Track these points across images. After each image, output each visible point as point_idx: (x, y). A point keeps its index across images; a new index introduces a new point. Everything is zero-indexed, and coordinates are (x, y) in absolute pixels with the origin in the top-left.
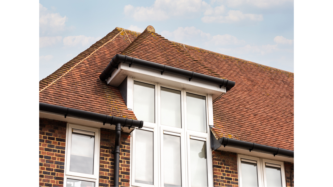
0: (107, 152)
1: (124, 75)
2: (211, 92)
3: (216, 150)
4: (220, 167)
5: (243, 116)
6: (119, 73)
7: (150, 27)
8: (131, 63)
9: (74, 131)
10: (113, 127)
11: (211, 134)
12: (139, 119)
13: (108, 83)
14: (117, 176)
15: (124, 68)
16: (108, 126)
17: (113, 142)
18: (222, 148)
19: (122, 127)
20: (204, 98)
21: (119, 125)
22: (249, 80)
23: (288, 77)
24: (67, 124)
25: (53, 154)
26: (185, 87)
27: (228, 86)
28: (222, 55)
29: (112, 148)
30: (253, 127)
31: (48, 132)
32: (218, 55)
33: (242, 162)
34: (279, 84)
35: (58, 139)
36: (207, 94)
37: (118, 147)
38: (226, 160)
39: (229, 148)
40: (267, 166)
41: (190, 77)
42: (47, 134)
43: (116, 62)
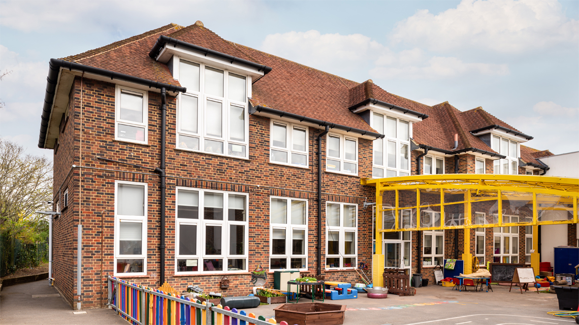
0: (154, 108)
1: (170, 53)
2: (251, 74)
3: (252, 115)
4: (256, 126)
5: (278, 94)
6: (165, 51)
7: (199, 22)
8: (176, 44)
9: (122, 91)
10: (158, 90)
11: (249, 103)
12: (183, 86)
13: (157, 59)
14: (164, 126)
15: (169, 47)
16: (153, 89)
17: (160, 101)
18: (257, 113)
19: (167, 91)
20: (244, 78)
21: (164, 89)
22: (288, 72)
23: (323, 75)
24: (116, 85)
25: (103, 106)
26: (227, 68)
27: (266, 71)
28: (267, 55)
29: (159, 106)
30: (286, 102)
31: (97, 89)
32: (264, 54)
33: (274, 124)
34: (314, 78)
35: (107, 96)
36: (247, 76)
37: (165, 105)
38: (261, 122)
39: (262, 114)
40: (294, 129)
41: (232, 60)
42: (96, 91)
43: (162, 42)
